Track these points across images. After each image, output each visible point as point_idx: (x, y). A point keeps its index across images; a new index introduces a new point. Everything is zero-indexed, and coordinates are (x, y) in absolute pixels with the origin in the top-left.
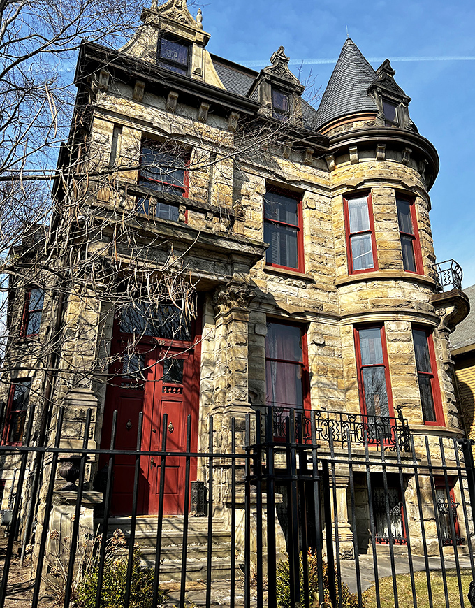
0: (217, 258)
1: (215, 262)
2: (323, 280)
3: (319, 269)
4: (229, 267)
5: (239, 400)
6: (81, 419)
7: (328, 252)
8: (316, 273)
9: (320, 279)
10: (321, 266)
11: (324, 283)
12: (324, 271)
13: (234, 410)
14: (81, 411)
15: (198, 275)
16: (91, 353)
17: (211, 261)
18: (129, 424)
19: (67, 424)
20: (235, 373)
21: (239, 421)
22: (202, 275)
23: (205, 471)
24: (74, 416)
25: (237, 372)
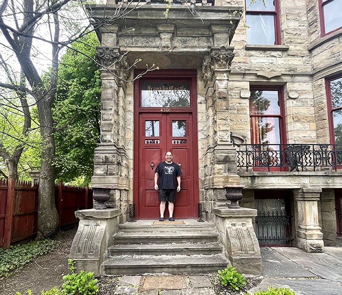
0: (200, 33)
1: (199, 37)
2: (298, 48)
3: (293, 40)
4: (211, 39)
5: (222, 141)
6: (106, 162)
7: (302, 25)
8: (292, 44)
9: (294, 48)
10: (295, 37)
11: (299, 50)
12: (299, 41)
13: (218, 148)
14: (106, 157)
15: (185, 50)
16: (110, 118)
17: (196, 37)
18: (152, 165)
19: (98, 166)
20: (218, 122)
21: (223, 156)
22: (189, 50)
23: (203, 192)
24: (101, 160)
25: (220, 121)
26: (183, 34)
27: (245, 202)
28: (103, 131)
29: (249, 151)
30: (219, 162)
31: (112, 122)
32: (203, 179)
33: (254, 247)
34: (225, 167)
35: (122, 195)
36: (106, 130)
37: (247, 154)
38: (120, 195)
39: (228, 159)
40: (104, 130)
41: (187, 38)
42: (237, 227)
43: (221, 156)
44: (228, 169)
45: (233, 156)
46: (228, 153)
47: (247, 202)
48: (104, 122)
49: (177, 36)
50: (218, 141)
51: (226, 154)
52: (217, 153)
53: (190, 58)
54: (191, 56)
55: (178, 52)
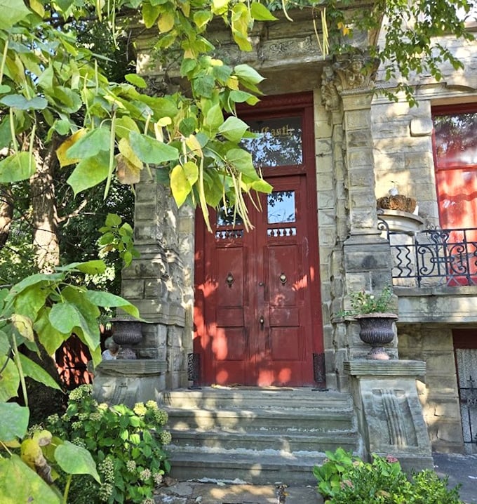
1: (311, 36)
5: (360, 227)
6: (142, 275)
13: (352, 242)
14: (142, 265)
15: (285, 62)
16: (151, 197)
17: (305, 36)
18: (230, 279)
19: (129, 282)
20: (352, 190)
21: (361, 256)
22: (291, 61)
23: (329, 330)
24: (134, 272)
25: (354, 188)
26: (280, 34)
27: (431, 355)
28: (138, 220)
29: (422, 246)
30: (354, 269)
31: (155, 202)
32: (329, 303)
33: (418, 436)
34: (367, 279)
35: (170, 336)
36: (144, 218)
37: (417, 251)
38: (168, 337)
39: (372, 263)
40: (140, 218)
41: (289, 39)
42: (385, 396)
43: (358, 256)
44: (373, 282)
45: (382, 256)
46: (372, 251)
47: (437, 355)
48: (140, 204)
49: (268, 39)
50: (352, 228)
51: (367, 254)
52: (349, 252)
53: (297, 74)
54: (297, 70)
55: (272, 68)
